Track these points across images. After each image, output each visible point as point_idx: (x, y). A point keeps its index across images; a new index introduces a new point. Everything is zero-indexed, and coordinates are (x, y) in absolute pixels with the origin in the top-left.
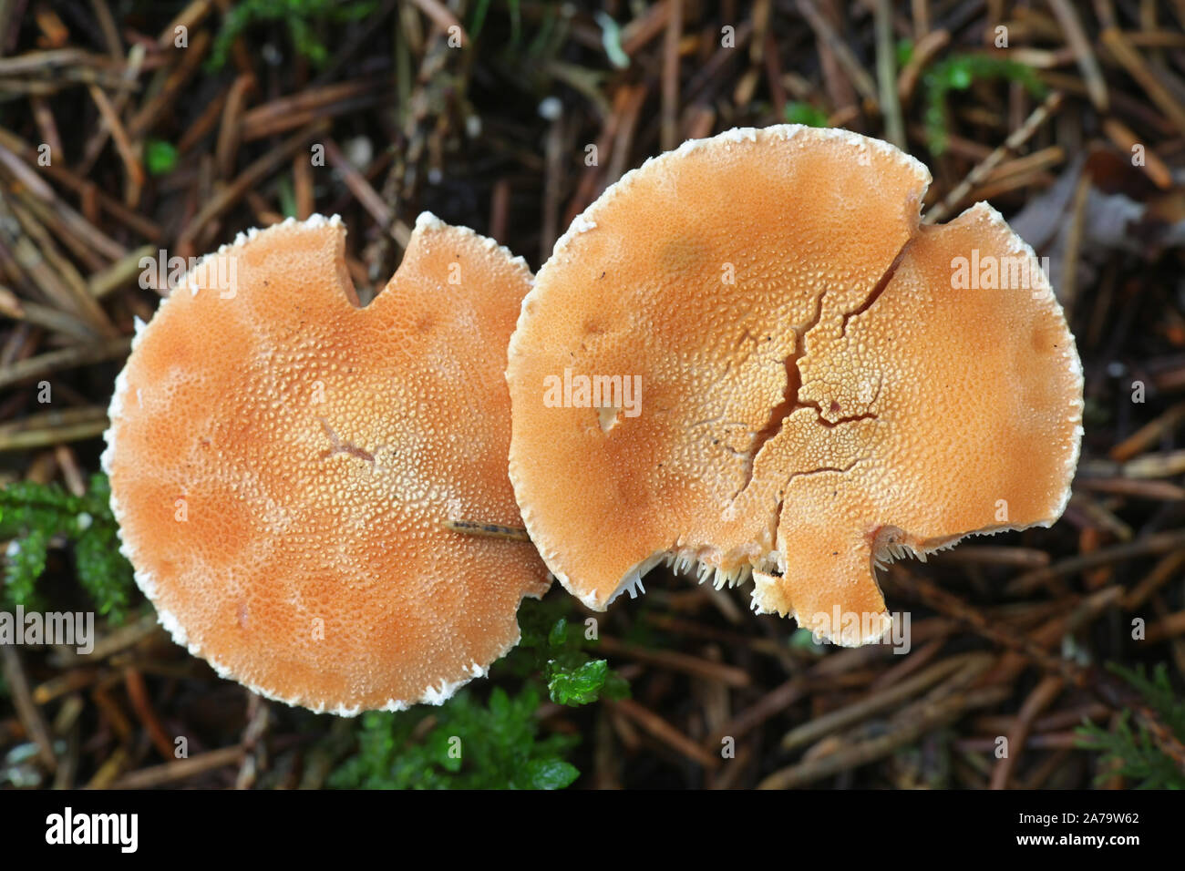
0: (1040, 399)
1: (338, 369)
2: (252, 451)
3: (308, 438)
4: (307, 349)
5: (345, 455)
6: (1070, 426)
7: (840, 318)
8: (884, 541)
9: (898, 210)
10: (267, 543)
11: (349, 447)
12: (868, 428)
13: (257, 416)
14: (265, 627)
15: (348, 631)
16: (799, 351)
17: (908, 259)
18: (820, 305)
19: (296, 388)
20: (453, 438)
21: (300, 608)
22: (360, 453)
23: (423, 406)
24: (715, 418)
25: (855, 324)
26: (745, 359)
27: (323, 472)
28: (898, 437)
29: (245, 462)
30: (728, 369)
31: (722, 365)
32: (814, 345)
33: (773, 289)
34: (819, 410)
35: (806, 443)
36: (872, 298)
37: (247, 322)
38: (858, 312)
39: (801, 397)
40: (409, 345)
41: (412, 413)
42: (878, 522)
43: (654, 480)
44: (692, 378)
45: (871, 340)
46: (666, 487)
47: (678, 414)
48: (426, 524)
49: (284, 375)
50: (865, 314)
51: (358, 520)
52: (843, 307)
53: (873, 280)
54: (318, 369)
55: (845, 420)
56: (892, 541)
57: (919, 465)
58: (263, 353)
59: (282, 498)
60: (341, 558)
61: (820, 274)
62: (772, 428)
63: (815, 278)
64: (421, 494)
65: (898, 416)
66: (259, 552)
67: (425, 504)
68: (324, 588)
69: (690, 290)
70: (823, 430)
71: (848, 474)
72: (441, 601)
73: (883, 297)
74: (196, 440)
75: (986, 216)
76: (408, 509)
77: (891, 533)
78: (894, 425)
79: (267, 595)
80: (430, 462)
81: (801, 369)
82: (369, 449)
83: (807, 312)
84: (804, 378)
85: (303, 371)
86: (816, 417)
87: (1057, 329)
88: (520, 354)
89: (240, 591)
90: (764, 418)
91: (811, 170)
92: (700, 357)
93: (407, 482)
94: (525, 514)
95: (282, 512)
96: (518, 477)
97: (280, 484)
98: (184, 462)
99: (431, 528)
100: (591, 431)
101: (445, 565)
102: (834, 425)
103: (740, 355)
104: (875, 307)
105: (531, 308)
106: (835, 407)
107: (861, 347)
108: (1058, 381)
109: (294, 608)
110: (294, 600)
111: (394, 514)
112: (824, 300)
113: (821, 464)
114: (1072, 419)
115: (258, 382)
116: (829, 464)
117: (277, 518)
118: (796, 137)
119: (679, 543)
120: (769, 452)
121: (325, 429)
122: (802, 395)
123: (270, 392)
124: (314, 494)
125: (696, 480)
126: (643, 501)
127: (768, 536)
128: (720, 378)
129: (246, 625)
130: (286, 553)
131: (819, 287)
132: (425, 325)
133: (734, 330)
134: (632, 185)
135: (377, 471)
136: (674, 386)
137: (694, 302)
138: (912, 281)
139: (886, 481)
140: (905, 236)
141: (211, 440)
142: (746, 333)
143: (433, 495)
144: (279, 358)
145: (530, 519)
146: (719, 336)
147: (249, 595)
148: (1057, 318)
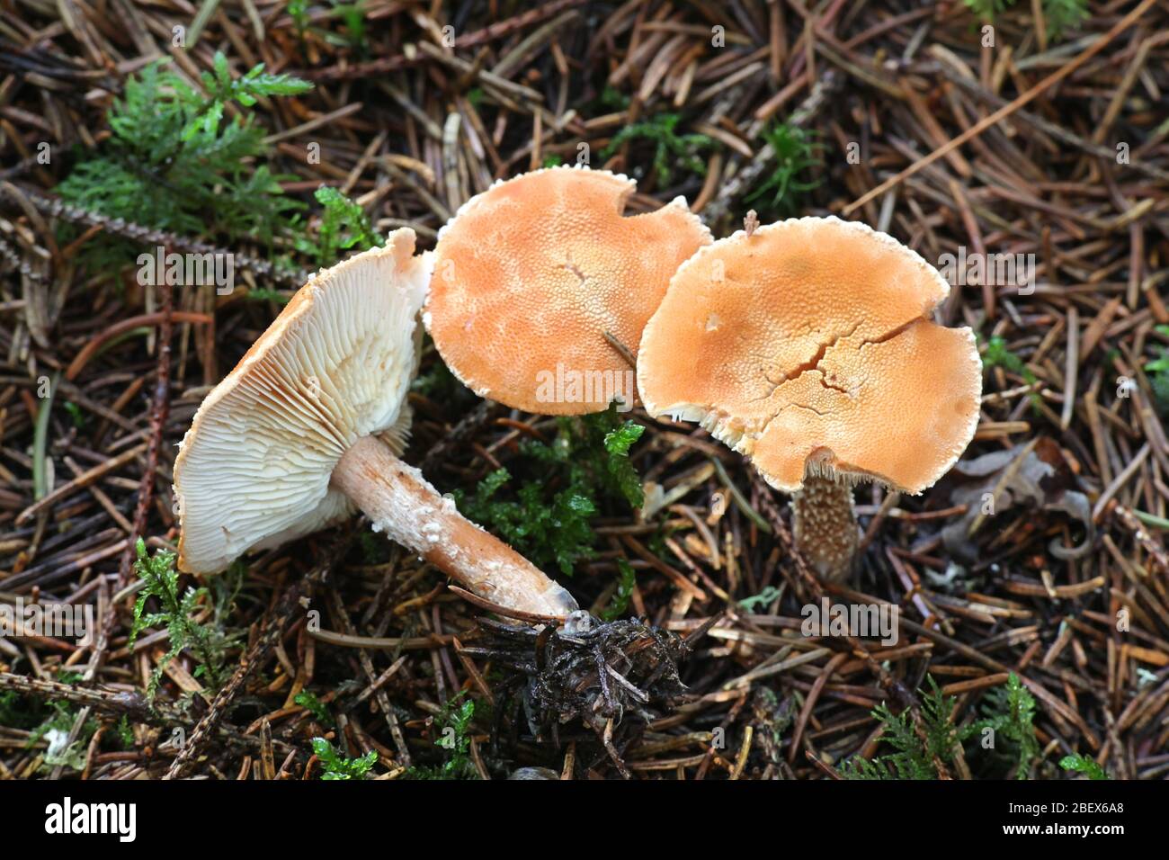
0: (944, 431)
1: (591, 235)
2: (523, 250)
3: (557, 257)
4: (582, 219)
5: (571, 271)
6: (951, 454)
7: (862, 340)
8: (821, 456)
9: (923, 300)
10: (503, 295)
11: (575, 269)
12: (845, 399)
13: (536, 236)
14: (477, 334)
15: (520, 353)
16: (832, 344)
17: (914, 329)
18: (855, 328)
19: (565, 233)
20: (631, 295)
21: (502, 331)
22: (580, 275)
23: (625, 272)
24: (768, 358)
25: (868, 347)
26: (800, 335)
27: (554, 274)
28: (858, 412)
29: (516, 254)
30: (788, 337)
31: (787, 333)
32: (841, 345)
33: (835, 308)
34: (824, 375)
35: (808, 389)
36: (885, 339)
37: (559, 193)
38: (873, 342)
39: (819, 364)
40: (636, 242)
41: (618, 272)
42: (824, 444)
43: (718, 370)
44: (766, 330)
45: (871, 359)
46: (722, 377)
47: (749, 344)
48: (592, 326)
49: (562, 225)
50: (876, 345)
51: (558, 305)
52: (866, 335)
53: (891, 328)
54: (581, 230)
55: (836, 388)
56: (825, 460)
57: (861, 428)
58: (559, 209)
59: (525, 278)
60: (538, 318)
61: (864, 312)
62: (795, 374)
63: (860, 314)
64: (598, 311)
65: (865, 401)
66: (496, 297)
67: (598, 317)
68: (521, 327)
69: (792, 285)
70: (821, 386)
71: (822, 417)
72: (577, 363)
73: (890, 341)
74: (496, 233)
75: (967, 335)
76: (587, 314)
77: (826, 455)
78: (859, 405)
79: (488, 318)
80: (612, 300)
81: (827, 352)
82: (585, 274)
83: (847, 328)
84: (825, 356)
85: (573, 227)
86: (821, 377)
87: (973, 409)
88: (685, 271)
89: (475, 311)
90: (794, 366)
91: (887, 263)
92: (777, 322)
93: (594, 301)
94: (640, 352)
95: (521, 284)
96: (648, 334)
97: (528, 271)
98: (484, 240)
99: (593, 329)
100: (700, 325)
101: (591, 348)
102: (828, 387)
103: (799, 332)
104: (883, 344)
105: (704, 253)
106: (833, 378)
107: (865, 360)
108: (958, 430)
109: (498, 329)
110: (501, 327)
111: (578, 312)
112: (859, 327)
113: (810, 404)
114: (955, 451)
115: (546, 221)
116: (814, 406)
117: (516, 286)
118: (890, 244)
119: (713, 405)
120: (786, 387)
121: (568, 256)
122: (820, 363)
123: (550, 228)
124: (542, 282)
125: (740, 383)
126: (707, 377)
127: (761, 424)
128: (782, 338)
129: (467, 329)
130: (511, 302)
131: (860, 319)
132: (650, 238)
133: (802, 319)
134: (791, 225)
135: (583, 287)
136: (755, 328)
137: (791, 294)
138: (910, 339)
139: (839, 428)
140: (919, 314)
141: (505, 236)
142: (809, 324)
143: (604, 316)
144: (565, 216)
145: (643, 355)
146: (793, 318)
147: (478, 314)
148: (976, 404)
